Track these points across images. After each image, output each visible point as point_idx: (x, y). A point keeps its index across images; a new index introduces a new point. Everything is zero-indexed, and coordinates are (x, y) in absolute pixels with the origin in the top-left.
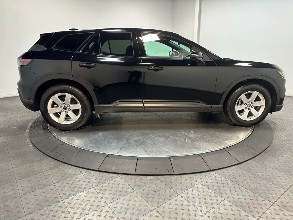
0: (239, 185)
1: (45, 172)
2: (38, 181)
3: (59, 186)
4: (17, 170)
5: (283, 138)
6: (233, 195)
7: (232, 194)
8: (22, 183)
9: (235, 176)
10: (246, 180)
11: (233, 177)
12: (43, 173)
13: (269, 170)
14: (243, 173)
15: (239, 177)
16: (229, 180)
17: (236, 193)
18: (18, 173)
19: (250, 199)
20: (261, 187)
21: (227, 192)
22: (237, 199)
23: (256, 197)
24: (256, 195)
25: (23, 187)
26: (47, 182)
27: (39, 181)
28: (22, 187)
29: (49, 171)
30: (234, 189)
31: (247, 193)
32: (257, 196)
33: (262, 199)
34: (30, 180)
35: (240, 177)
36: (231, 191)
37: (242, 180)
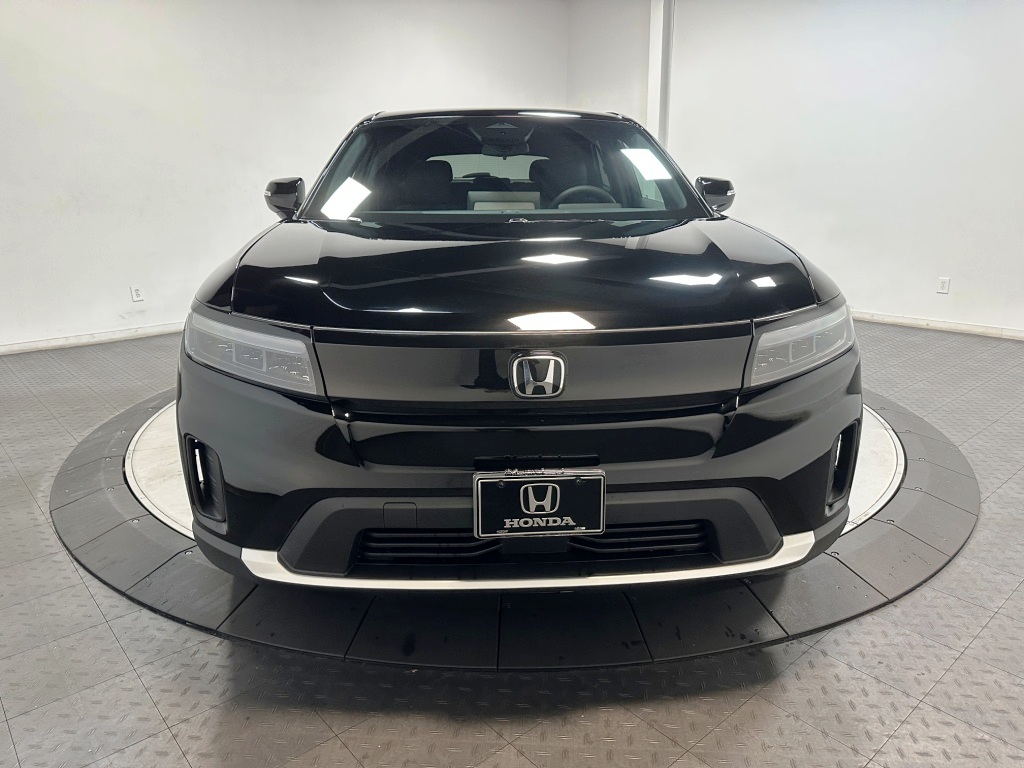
0: (908, 695)
1: (127, 675)
2: (100, 717)
3: (191, 737)
4: (8, 671)
5: (1016, 495)
6: (896, 738)
7: (890, 737)
8: (33, 730)
9: (884, 656)
10: (930, 671)
11: (878, 659)
12: (118, 680)
13: (1000, 626)
14: (909, 644)
15: (898, 660)
16: (864, 677)
17: (905, 730)
18: (11, 684)
19: (966, 756)
20: (991, 699)
21: (869, 728)
22: (916, 756)
23: (986, 741)
24: (980, 735)
25: (38, 747)
26: (140, 719)
27: (106, 718)
28: (32, 747)
29: (145, 669)
30: (892, 714)
31: (946, 729)
32: (986, 737)
33: (1011, 753)
34: (67, 716)
35: (902, 659)
36: (883, 723)
37: (913, 674)
